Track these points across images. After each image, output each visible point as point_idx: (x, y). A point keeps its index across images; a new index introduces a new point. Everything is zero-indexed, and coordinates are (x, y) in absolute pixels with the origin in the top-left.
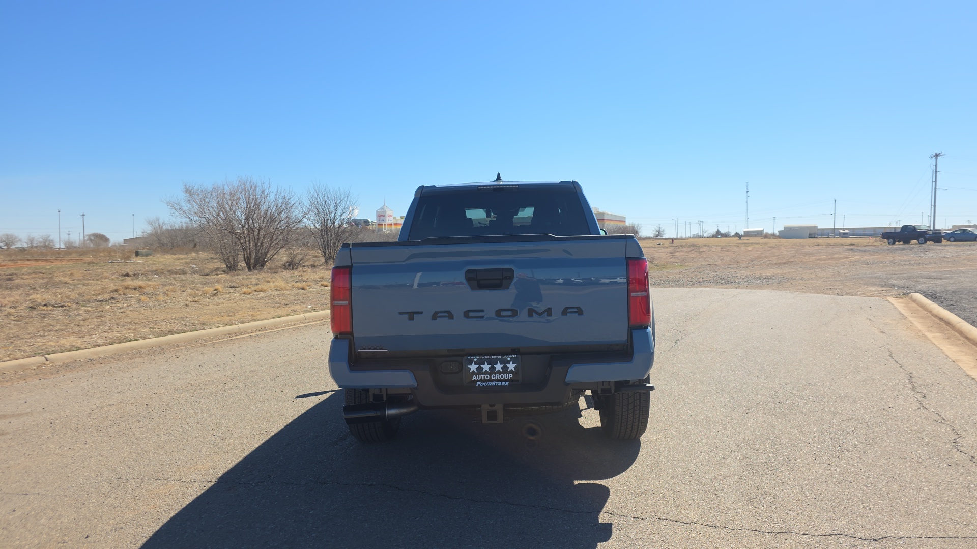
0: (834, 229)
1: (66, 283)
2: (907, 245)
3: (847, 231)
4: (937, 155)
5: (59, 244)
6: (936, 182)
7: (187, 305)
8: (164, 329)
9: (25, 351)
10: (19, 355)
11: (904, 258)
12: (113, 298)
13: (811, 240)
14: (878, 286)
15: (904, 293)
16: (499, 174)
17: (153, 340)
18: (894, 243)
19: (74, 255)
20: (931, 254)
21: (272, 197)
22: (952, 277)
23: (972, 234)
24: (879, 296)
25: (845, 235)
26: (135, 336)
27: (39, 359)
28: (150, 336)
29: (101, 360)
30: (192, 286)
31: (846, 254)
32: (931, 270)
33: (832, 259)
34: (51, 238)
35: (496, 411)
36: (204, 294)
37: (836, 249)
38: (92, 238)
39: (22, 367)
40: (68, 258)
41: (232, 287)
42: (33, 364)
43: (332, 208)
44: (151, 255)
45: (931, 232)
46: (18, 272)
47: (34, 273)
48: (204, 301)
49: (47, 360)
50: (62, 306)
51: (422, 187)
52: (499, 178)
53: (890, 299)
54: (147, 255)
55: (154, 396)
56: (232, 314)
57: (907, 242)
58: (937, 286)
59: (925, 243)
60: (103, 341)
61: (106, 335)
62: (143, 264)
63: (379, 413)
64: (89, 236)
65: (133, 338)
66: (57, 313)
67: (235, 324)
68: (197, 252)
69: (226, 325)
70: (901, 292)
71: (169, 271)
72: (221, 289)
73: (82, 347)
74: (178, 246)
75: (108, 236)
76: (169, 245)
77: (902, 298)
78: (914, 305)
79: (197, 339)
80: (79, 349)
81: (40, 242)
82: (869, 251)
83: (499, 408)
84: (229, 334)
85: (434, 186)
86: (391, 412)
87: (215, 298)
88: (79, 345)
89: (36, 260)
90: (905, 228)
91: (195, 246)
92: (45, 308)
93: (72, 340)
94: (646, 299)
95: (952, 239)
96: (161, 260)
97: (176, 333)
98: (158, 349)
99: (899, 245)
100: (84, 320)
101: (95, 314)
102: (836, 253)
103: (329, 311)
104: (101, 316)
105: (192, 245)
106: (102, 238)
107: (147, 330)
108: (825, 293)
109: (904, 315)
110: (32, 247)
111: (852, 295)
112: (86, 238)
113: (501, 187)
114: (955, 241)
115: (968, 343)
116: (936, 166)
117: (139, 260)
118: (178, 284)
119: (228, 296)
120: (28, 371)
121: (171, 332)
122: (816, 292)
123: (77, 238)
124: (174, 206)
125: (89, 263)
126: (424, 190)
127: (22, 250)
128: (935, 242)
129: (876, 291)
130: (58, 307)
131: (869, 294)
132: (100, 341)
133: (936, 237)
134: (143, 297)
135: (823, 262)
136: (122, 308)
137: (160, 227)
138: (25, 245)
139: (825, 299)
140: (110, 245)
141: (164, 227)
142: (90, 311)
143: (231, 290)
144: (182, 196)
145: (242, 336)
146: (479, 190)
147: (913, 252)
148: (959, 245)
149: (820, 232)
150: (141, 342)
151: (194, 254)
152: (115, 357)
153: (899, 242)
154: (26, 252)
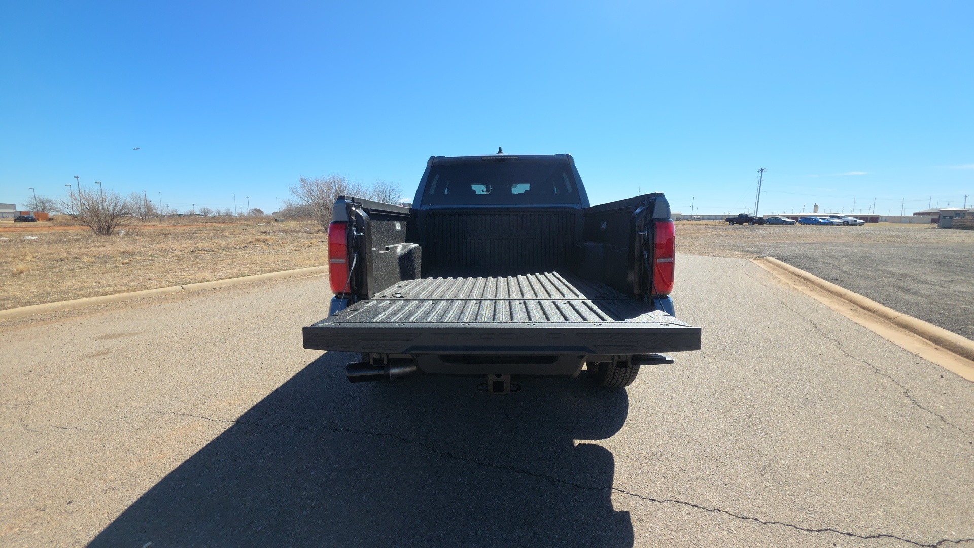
0: (692, 215)
1: (225, 236)
2: (741, 226)
3: (699, 217)
4: (762, 170)
5: (235, 214)
6: (760, 187)
7: (290, 253)
8: (269, 269)
9: (170, 282)
10: (164, 284)
11: (744, 233)
12: (246, 247)
13: (678, 222)
14: (738, 251)
15: (760, 256)
16: (500, 148)
17: (260, 276)
18: (733, 224)
19: (241, 220)
20: (761, 232)
21: (350, 186)
22: (784, 247)
23: (781, 220)
24: (743, 258)
25: (698, 219)
26: (248, 272)
27: (178, 288)
28: (259, 273)
29: (221, 289)
30: (299, 240)
31: (707, 230)
32: (767, 241)
33: (698, 233)
34: (231, 211)
35: (503, 382)
36: (303, 246)
37: (699, 227)
38: (254, 211)
39: (164, 293)
40: (238, 222)
41: (322, 242)
42: (173, 291)
43: (387, 194)
44: (284, 221)
45: (757, 218)
46: (203, 230)
47: (213, 230)
48: (302, 250)
49: (183, 289)
50: (212, 251)
51: (433, 158)
52: (500, 151)
53: (751, 260)
54: (282, 221)
55: (239, 321)
56: (317, 259)
57: (741, 224)
58: (778, 251)
59: (753, 225)
60: (225, 275)
61: (229, 271)
62: (278, 227)
63: (382, 372)
64: (252, 210)
65: (246, 274)
66: (207, 257)
67: (317, 266)
68: (311, 220)
69: (311, 266)
70: (757, 256)
71: (291, 231)
72: (315, 243)
73: (210, 280)
74: (301, 217)
75: (262, 210)
76: (296, 216)
77: (759, 260)
78: (770, 264)
79: (290, 276)
80: (207, 281)
81: (224, 213)
82: (720, 229)
83: (506, 378)
84: (312, 273)
85: (443, 157)
86: (395, 371)
87: (310, 248)
88: (208, 278)
89: (219, 223)
90: (741, 215)
91: (311, 217)
92: (200, 252)
93: (207, 275)
94: (672, 265)
95: (768, 223)
96: (289, 224)
97: (276, 271)
98: (263, 282)
99: (736, 226)
100: (221, 261)
101: (230, 257)
102: (700, 230)
103: (327, 267)
104: (234, 258)
105: (308, 216)
106: (259, 211)
107: (258, 268)
108: (706, 255)
109: (769, 272)
110: (219, 216)
111: (724, 257)
112: (251, 211)
113: (503, 158)
114: (770, 224)
115: (831, 294)
116: (761, 177)
117: (276, 224)
118: (290, 238)
119: (318, 247)
120: (168, 296)
121: (273, 271)
122: (699, 254)
123: (245, 211)
124: (294, 191)
125: (246, 225)
126: (435, 161)
127: (214, 217)
128: (759, 224)
129: (738, 254)
130: (209, 251)
131: (735, 256)
132: (223, 276)
133: (761, 221)
134: (264, 247)
135: (693, 235)
136: (249, 253)
137: (290, 205)
138: (215, 215)
139: (708, 259)
140: (263, 216)
141: (293, 205)
142: (228, 255)
143: (321, 243)
144: (298, 184)
145: (320, 275)
146: (483, 160)
147: (747, 230)
148: (776, 227)
149: (683, 217)
150: (252, 277)
151: (309, 222)
152: (230, 288)
153: (736, 224)
154: (216, 218)
